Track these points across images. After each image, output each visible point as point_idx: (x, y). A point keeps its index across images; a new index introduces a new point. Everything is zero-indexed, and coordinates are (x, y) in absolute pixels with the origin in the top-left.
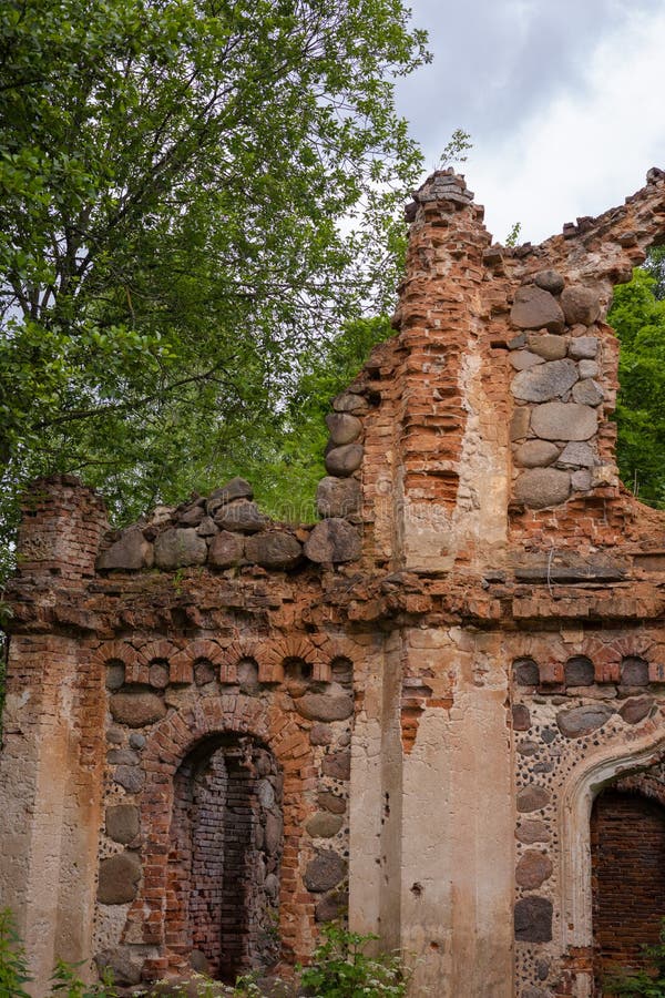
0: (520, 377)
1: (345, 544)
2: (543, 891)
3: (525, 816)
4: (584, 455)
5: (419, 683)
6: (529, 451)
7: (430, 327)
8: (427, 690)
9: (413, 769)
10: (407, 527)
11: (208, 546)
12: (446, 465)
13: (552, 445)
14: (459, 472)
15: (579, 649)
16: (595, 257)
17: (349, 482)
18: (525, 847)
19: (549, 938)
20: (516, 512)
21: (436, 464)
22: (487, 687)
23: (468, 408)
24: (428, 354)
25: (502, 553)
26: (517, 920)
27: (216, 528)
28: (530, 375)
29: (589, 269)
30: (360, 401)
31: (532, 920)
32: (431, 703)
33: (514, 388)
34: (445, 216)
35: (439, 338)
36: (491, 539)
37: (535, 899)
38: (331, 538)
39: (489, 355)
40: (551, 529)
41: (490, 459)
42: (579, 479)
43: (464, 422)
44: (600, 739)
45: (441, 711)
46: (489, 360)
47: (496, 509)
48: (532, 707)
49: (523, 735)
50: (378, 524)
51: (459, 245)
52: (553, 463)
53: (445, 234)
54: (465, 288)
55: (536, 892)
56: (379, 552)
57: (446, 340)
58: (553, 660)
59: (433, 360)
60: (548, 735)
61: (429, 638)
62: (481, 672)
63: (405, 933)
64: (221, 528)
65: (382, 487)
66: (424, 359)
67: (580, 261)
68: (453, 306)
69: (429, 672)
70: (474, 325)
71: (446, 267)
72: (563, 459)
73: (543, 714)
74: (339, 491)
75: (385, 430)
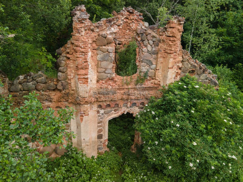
0: (99, 56)
1: (65, 86)
2: (102, 133)
3: (99, 124)
4: (110, 71)
5: (83, 113)
6: (100, 70)
7: (81, 48)
8: (84, 114)
9: (82, 125)
10: (79, 88)
11: (35, 86)
12: (86, 77)
13: (104, 69)
14: (88, 77)
15: (108, 103)
16: (112, 29)
17: (64, 74)
18: (99, 128)
19: (102, 138)
20: (98, 81)
21: (84, 76)
22: (93, 109)
23: (89, 64)
24: (81, 53)
25: (96, 89)
26: (98, 137)
27: (36, 83)
28: (100, 56)
29: (111, 31)
30: (65, 58)
31: (100, 137)
32: (85, 115)
33: (97, 58)
34: (83, 21)
35: (83, 50)
36: (94, 87)
37: (100, 134)
38: (62, 85)
39: (92, 52)
40: (103, 83)
41: (93, 73)
42: (109, 75)
43: (89, 67)
44: (111, 114)
45: (87, 116)
46: (92, 53)
47: (94, 81)
48: (100, 111)
49: (99, 114)
50: (72, 84)
51: (86, 28)
52: (104, 72)
53: (83, 25)
54: (88, 38)
55: (100, 133)
56: (73, 89)
57: (85, 51)
58: (104, 105)
59: (82, 54)
60: (102, 114)
61: (84, 106)
62: (92, 107)
63: (82, 145)
64: (37, 83)
65: (72, 77)
66: (80, 55)
67: (110, 29)
68: (86, 43)
69: (84, 111)
70: (89, 45)
71: (83, 33)
72: (106, 72)
73: (102, 111)
74: (63, 76)
75: (72, 66)
